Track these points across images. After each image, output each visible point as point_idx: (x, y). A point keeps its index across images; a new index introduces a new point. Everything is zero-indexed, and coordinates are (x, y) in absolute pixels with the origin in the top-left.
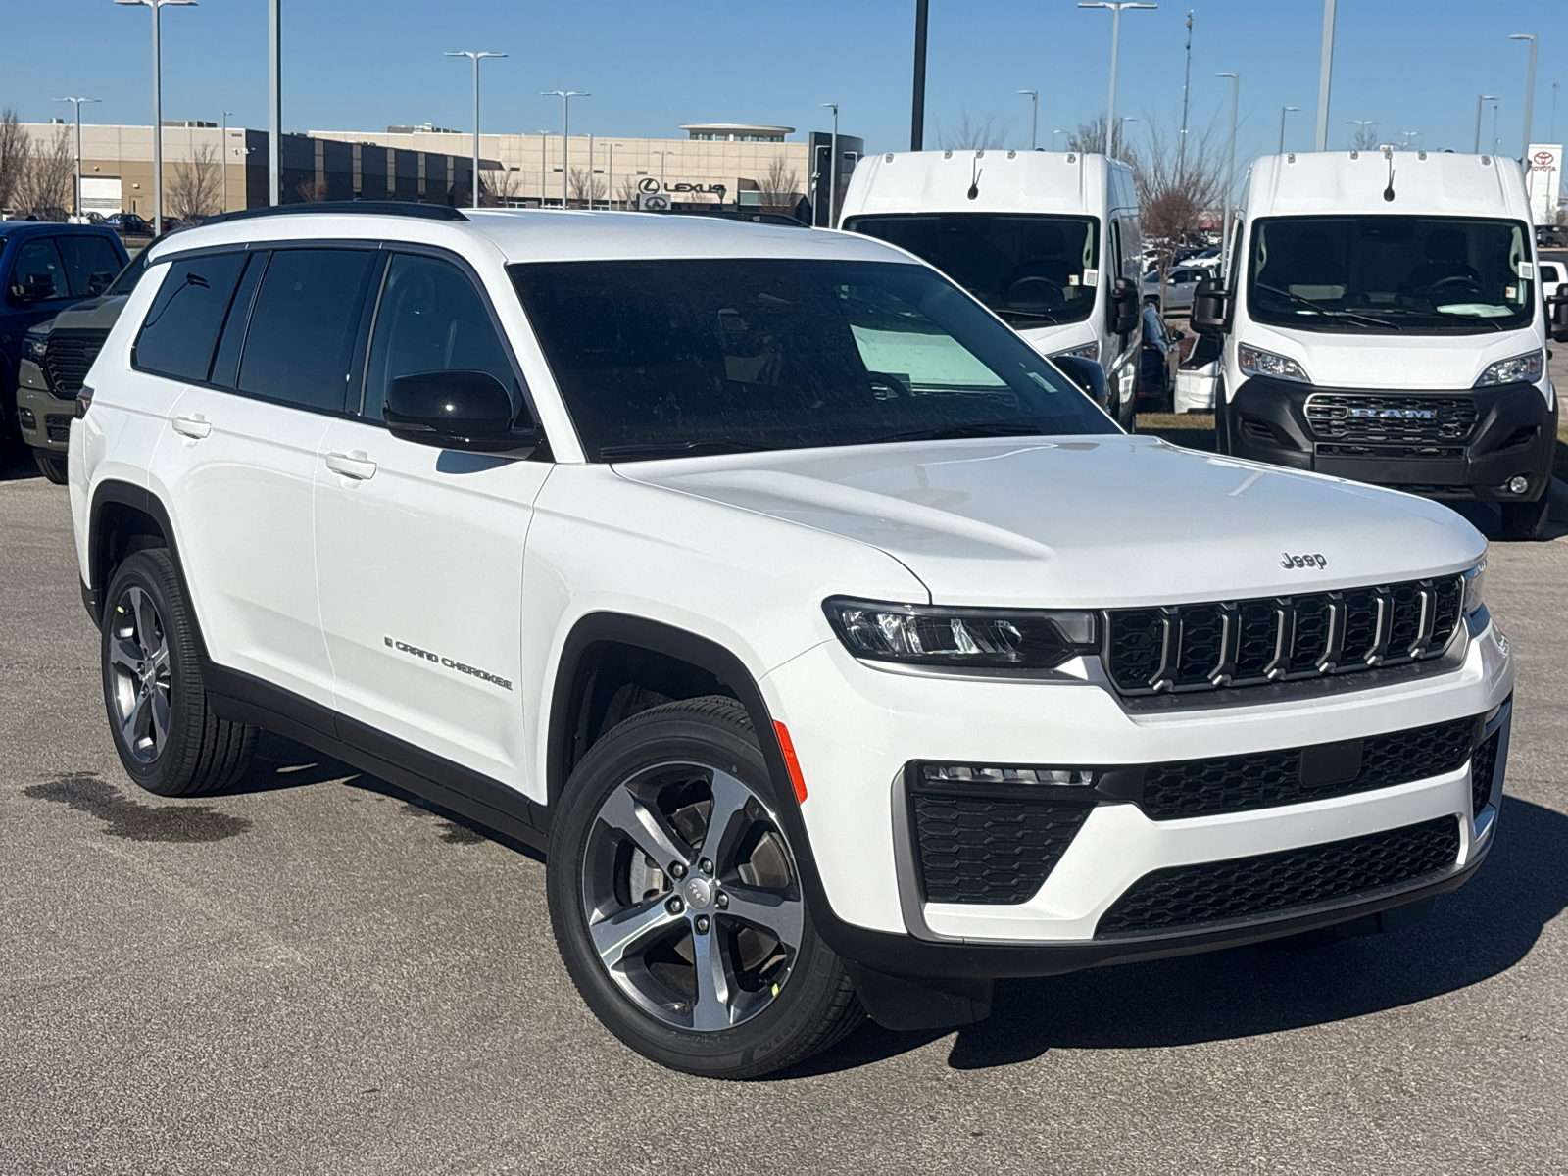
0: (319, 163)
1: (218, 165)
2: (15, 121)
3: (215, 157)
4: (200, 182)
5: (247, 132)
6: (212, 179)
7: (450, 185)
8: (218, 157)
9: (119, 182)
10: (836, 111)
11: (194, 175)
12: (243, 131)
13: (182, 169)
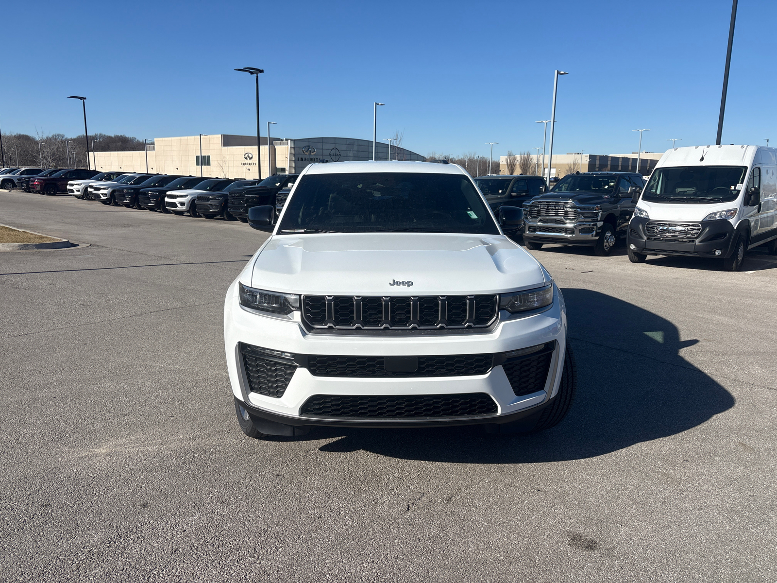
0: (609, 163)
1: (579, 164)
2: (530, 154)
3: (578, 162)
4: (574, 168)
5: (590, 155)
6: (577, 168)
7: (648, 168)
8: (579, 162)
9: (555, 169)
10: (768, 141)
11: (572, 167)
12: (588, 155)
13: (569, 166)
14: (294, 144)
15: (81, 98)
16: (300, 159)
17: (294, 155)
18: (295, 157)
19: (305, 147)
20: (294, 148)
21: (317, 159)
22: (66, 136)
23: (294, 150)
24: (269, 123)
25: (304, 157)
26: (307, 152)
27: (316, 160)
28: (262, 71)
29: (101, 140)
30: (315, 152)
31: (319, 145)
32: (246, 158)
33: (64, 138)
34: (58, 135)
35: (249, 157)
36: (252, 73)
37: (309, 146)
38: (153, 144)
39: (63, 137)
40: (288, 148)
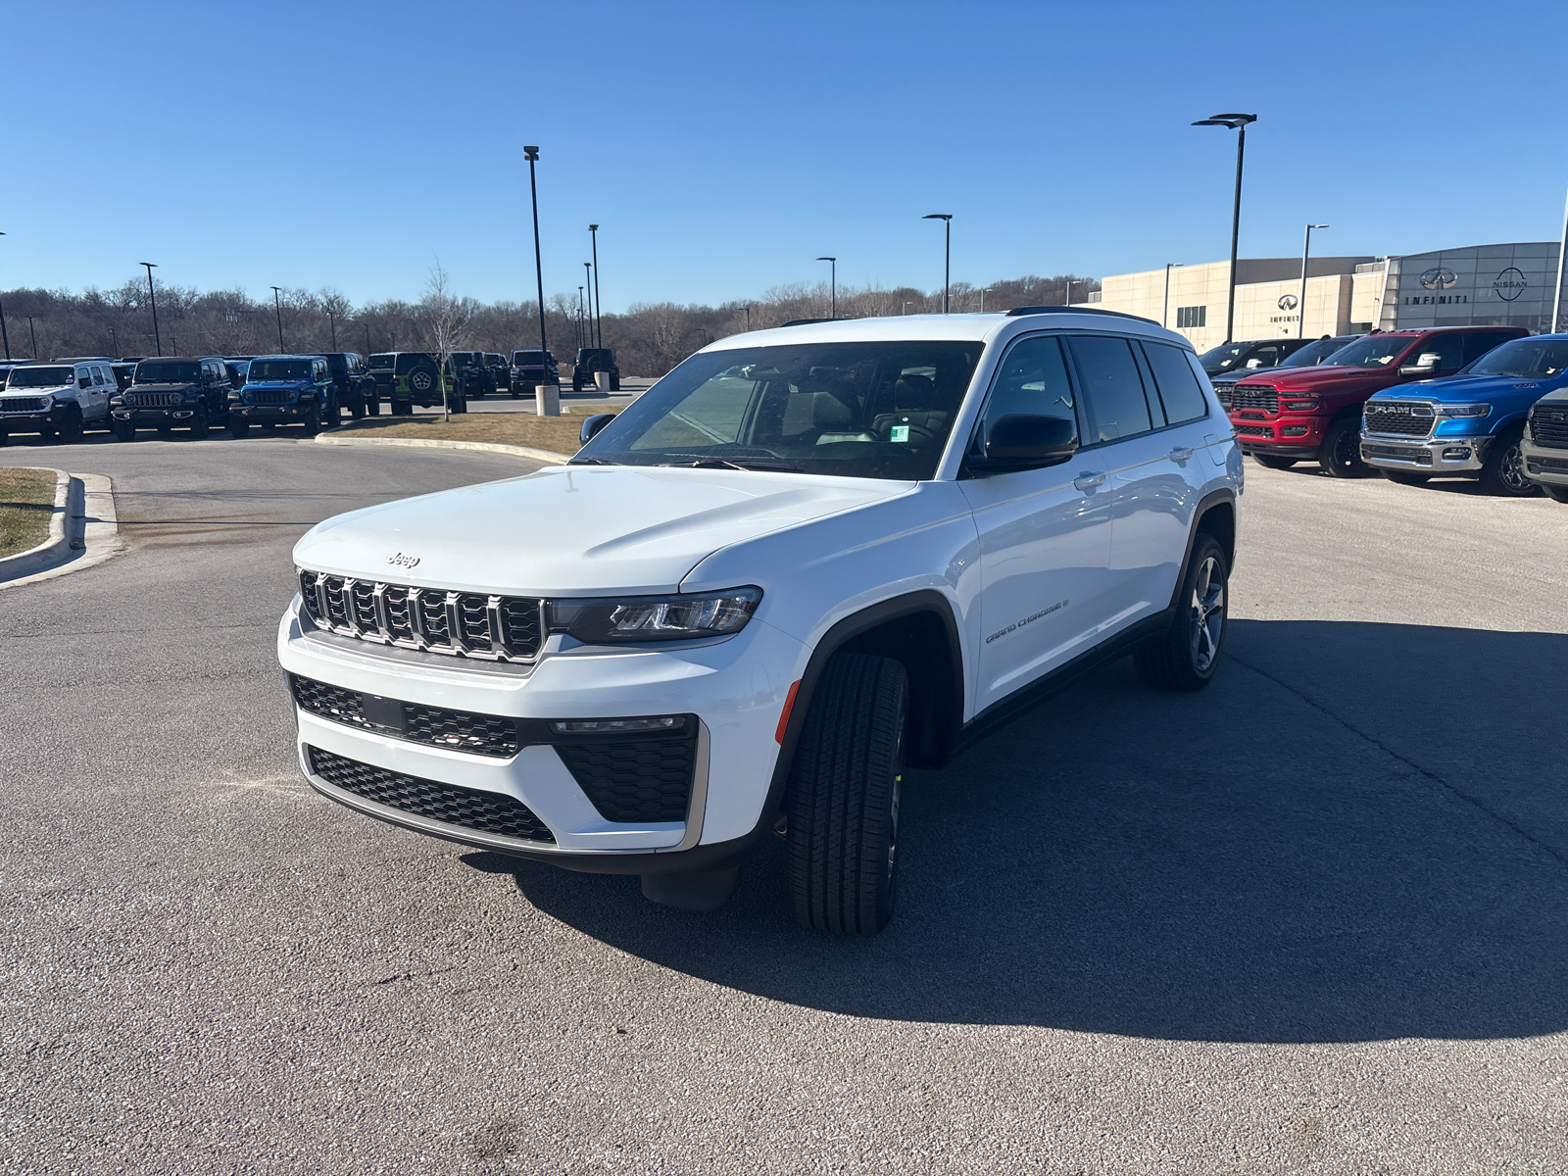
14: (1401, 266)
15: (944, 217)
16: (1411, 300)
17: (1398, 292)
18: (1398, 296)
19: (1426, 273)
20: (1399, 277)
21: (1458, 297)
22: (972, 287)
23: (1399, 280)
24: (1309, 227)
25: (1421, 295)
26: (1432, 282)
27: (1454, 299)
28: (1253, 118)
29: (1031, 287)
30: (1454, 282)
31: (1469, 266)
32: (1282, 307)
33: (969, 290)
34: (961, 285)
35: (1288, 304)
36: (1231, 126)
37: (1439, 269)
38: (1098, 288)
39: (968, 287)
40: (1383, 277)
